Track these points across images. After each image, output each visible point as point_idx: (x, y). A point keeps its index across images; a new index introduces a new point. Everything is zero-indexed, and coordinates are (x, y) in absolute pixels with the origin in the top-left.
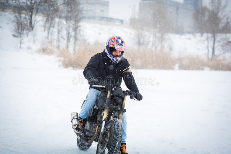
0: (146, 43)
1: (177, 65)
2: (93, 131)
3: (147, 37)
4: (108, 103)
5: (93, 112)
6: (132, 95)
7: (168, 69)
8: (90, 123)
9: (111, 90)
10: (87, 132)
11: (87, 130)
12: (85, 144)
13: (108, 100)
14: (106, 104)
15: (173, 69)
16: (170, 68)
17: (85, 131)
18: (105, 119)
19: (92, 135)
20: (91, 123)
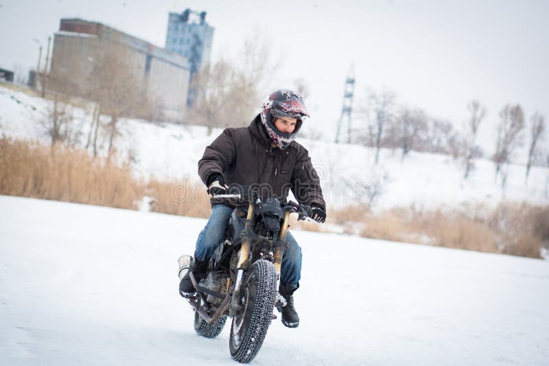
0: (72, 137)
1: (147, 200)
2: (222, 292)
3: (76, 122)
4: (249, 231)
5: (224, 252)
6: (301, 211)
7: (125, 208)
8: (216, 276)
9: (255, 203)
10: (209, 296)
11: (209, 291)
12: (207, 321)
13: (248, 226)
14: (245, 233)
15: (136, 209)
16: (131, 206)
17: (205, 294)
18: (242, 265)
19: (220, 300)
20: (219, 275)
